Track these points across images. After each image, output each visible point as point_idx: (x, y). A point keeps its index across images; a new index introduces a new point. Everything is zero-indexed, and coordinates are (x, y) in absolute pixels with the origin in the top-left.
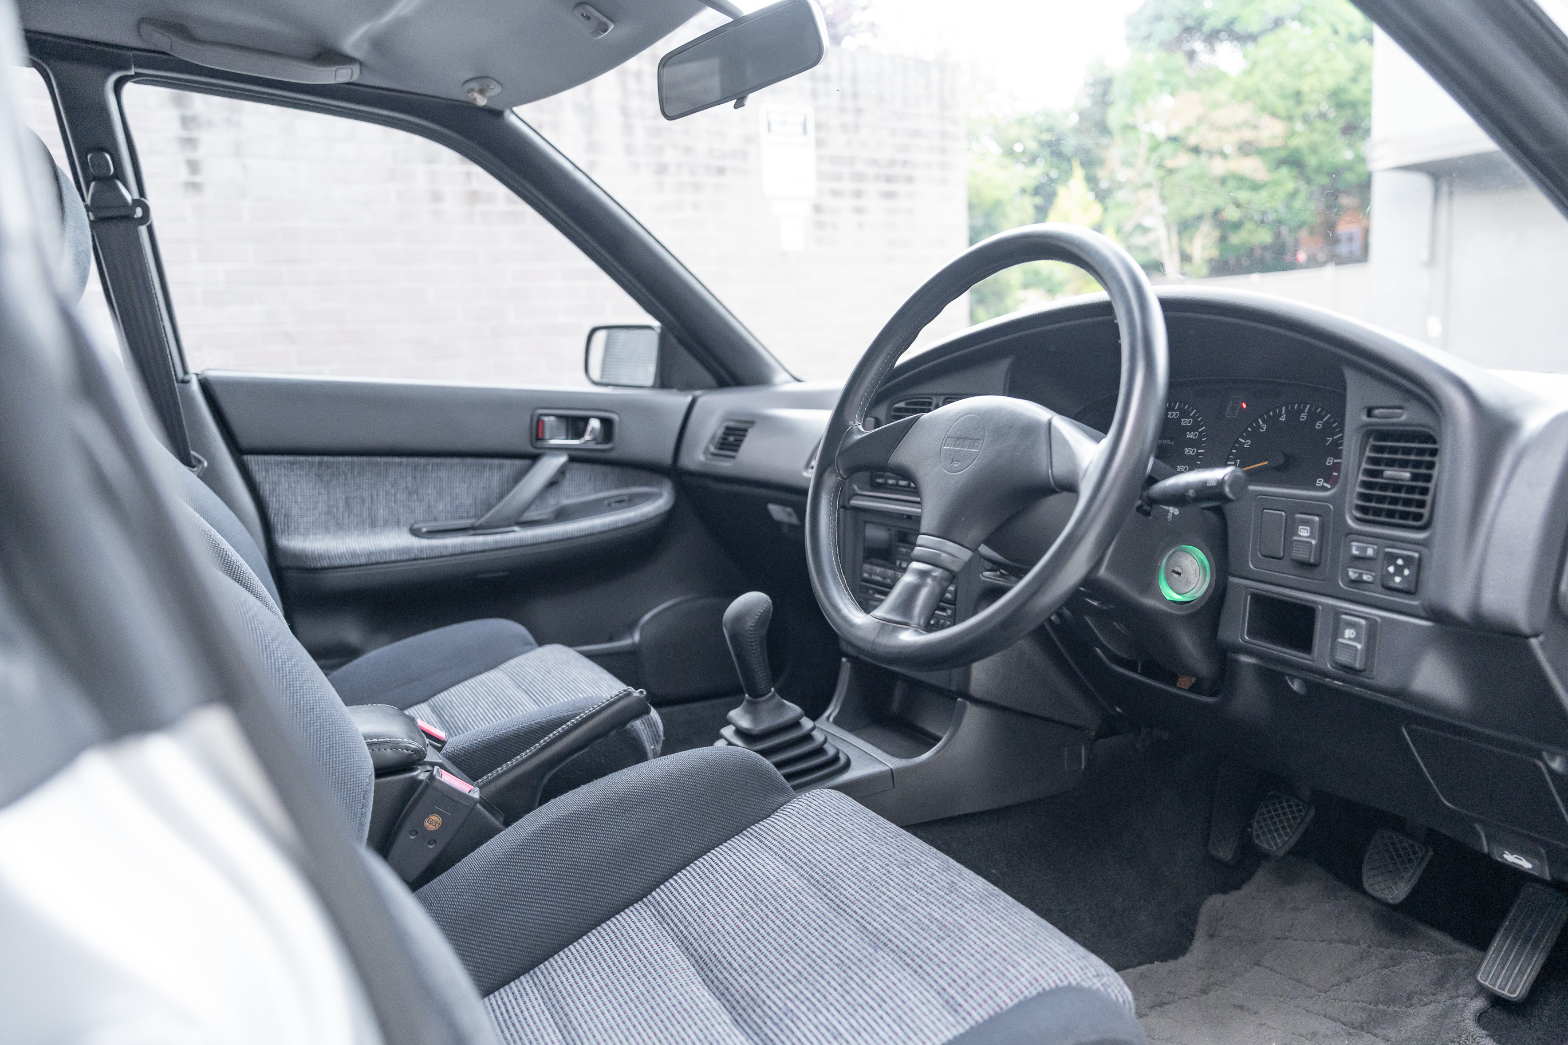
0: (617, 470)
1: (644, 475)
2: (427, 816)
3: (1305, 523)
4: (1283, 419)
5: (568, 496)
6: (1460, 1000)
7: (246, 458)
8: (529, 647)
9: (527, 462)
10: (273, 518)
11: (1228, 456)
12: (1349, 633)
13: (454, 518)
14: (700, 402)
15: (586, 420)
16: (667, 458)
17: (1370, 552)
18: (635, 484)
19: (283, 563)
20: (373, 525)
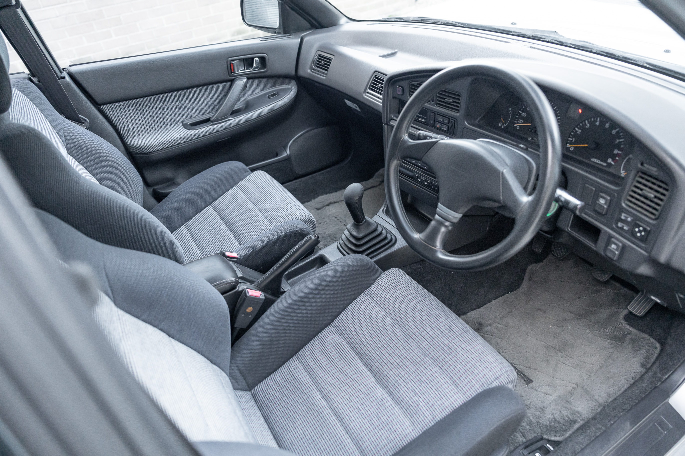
0: (270, 80)
1: (282, 80)
2: (247, 308)
3: (604, 198)
4: (597, 124)
5: (250, 96)
6: (620, 310)
7: (102, 107)
8: (247, 173)
9: (228, 83)
10: (123, 132)
11: (569, 136)
12: (613, 246)
13: (200, 115)
14: (305, 39)
15: (253, 59)
16: (293, 72)
17: (629, 219)
18: (279, 84)
19: (133, 151)
20: (166, 125)
